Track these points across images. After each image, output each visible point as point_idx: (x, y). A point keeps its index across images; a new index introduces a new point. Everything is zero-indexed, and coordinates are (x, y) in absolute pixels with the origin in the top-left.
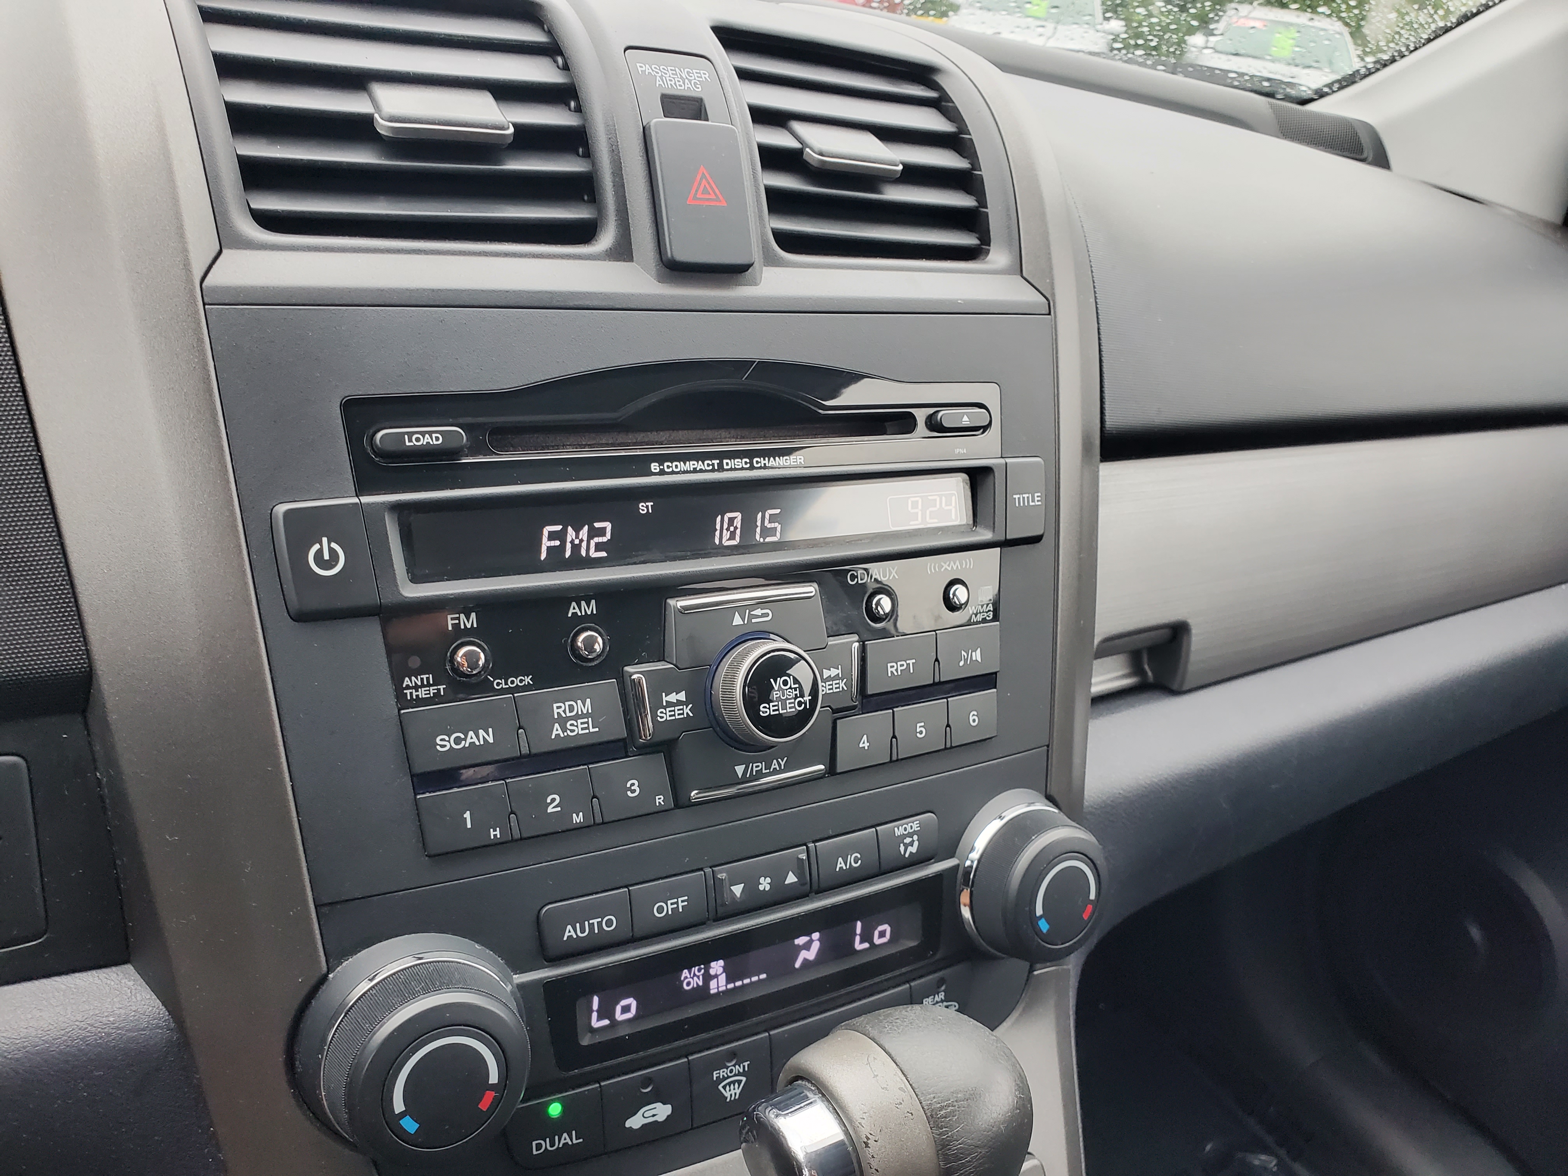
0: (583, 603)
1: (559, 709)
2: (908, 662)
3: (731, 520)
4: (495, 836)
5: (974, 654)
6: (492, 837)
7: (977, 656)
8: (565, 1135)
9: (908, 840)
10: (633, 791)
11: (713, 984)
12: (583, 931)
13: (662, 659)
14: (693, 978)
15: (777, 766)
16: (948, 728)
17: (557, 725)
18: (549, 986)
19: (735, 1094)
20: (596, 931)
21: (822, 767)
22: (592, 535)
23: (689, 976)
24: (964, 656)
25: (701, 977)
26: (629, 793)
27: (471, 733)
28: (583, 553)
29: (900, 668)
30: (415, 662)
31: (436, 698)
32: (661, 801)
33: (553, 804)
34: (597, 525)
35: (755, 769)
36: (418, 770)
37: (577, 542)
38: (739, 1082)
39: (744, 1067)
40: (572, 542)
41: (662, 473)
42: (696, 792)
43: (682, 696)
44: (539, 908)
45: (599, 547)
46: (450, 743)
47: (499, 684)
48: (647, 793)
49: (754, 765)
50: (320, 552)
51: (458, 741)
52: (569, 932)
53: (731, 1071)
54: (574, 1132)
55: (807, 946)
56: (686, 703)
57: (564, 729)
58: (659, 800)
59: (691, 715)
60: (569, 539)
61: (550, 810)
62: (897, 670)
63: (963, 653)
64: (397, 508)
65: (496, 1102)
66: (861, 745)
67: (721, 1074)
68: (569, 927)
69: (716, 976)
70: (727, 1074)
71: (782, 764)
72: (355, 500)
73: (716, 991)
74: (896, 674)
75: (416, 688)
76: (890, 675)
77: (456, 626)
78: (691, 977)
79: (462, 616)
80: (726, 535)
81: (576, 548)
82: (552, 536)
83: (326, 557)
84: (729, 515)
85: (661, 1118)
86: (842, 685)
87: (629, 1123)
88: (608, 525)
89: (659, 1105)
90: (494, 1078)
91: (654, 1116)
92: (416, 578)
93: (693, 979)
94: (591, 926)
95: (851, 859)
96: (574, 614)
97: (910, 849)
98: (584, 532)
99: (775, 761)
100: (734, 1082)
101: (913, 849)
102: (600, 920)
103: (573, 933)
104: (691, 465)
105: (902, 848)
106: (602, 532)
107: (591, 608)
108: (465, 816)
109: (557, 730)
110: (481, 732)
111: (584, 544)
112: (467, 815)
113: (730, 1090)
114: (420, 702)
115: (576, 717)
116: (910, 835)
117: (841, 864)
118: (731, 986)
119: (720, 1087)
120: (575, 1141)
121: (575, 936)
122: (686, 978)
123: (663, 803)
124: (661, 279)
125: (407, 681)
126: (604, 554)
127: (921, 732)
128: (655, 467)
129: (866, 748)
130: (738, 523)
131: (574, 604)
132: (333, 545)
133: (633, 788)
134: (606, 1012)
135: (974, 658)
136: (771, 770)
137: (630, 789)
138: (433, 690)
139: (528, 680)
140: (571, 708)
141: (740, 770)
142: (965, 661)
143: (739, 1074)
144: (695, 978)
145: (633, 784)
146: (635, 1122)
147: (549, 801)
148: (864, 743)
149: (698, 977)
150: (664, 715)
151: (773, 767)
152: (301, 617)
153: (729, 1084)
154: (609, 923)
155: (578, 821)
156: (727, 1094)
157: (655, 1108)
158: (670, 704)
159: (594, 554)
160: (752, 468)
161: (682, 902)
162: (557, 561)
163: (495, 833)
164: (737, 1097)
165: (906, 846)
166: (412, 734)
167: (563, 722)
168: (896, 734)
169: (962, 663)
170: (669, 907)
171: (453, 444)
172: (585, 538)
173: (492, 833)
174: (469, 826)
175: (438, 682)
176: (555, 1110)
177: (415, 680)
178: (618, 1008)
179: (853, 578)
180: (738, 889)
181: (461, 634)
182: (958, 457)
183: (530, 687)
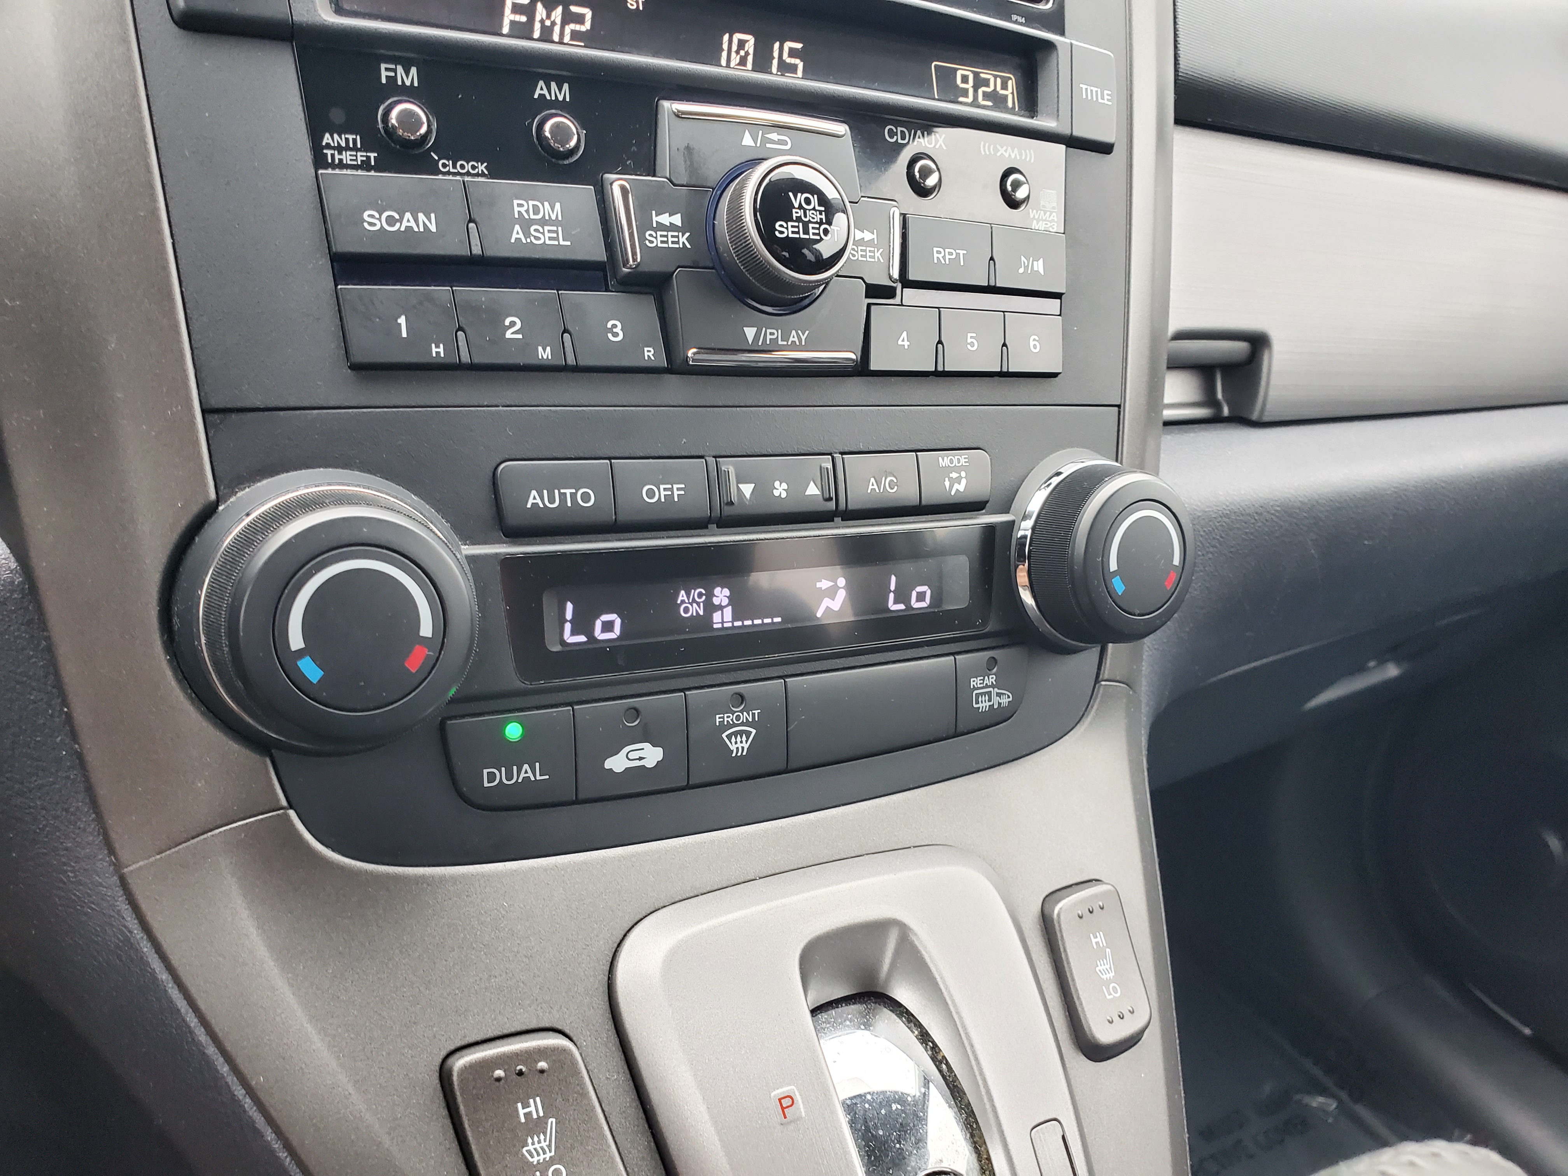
0: (553, 85)
1: (520, 207)
2: (957, 251)
3: (742, 44)
4: (438, 353)
5: (1035, 263)
6: (434, 355)
7: (1039, 266)
8: (526, 767)
9: (955, 473)
10: (616, 335)
11: (717, 617)
12: (552, 501)
13: (652, 173)
14: (691, 604)
15: (796, 339)
16: (1004, 348)
17: (517, 228)
18: (508, 562)
19: (743, 748)
20: (569, 504)
21: (852, 354)
22: (568, 18)
23: (687, 601)
24: (1024, 263)
25: (702, 604)
26: (610, 335)
27: (408, 215)
28: (556, 38)
29: (948, 257)
30: (337, 115)
31: (368, 164)
32: (650, 354)
33: (513, 329)
34: (574, 9)
35: (769, 337)
36: (339, 249)
37: (548, 23)
38: (748, 734)
39: (754, 714)
40: (542, 22)
42: (695, 350)
43: (677, 220)
44: (495, 465)
45: (575, 36)
46: (381, 222)
47: (446, 166)
48: (632, 342)
49: (769, 331)
51: (391, 221)
52: (533, 498)
53: (738, 718)
54: (537, 764)
55: (831, 593)
56: (682, 230)
57: (527, 234)
58: (649, 353)
59: (689, 246)
60: (538, 18)
61: (509, 336)
62: (944, 257)
63: (1023, 258)
65: (427, 668)
66: (900, 342)
67: (726, 719)
68: (534, 493)
69: (720, 608)
70: (732, 720)
71: (803, 338)
73: (720, 626)
74: (943, 262)
75: (340, 149)
76: (936, 261)
77: (392, 80)
78: (689, 603)
79: (400, 69)
80: (735, 62)
81: (547, 30)
82: (517, 9)
84: (737, 36)
85: (650, 763)
86: (877, 255)
87: (609, 763)
88: (587, 13)
89: (647, 746)
90: (426, 629)
91: (641, 759)
92: (341, 11)
93: (692, 606)
94: (563, 496)
95: (885, 482)
96: (542, 96)
97: (956, 488)
98: (557, 14)
99: (794, 332)
100: (741, 733)
101: (960, 489)
102: (574, 491)
103: (538, 501)
105: (947, 483)
106: (580, 19)
107: (564, 93)
108: (399, 321)
109: (517, 233)
110: (421, 216)
111: (557, 29)
112: (404, 323)
113: (736, 743)
114: (344, 169)
115: (543, 222)
117: (873, 485)
118: (738, 624)
119: (724, 736)
120: (538, 778)
121: (541, 506)
122: (683, 602)
123: (653, 358)
125: (327, 139)
127: (972, 344)
129: (906, 347)
130: (750, 46)
131: (541, 83)
133: (614, 330)
134: (582, 625)
135: (1035, 269)
136: (789, 343)
137: (610, 330)
138: (361, 156)
139: (482, 167)
140: (536, 210)
141: (750, 333)
142: (1026, 268)
143: (747, 723)
144: (695, 605)
145: (615, 326)
146: (617, 763)
147: (507, 323)
148: (903, 340)
149: (698, 604)
150: (655, 240)
151: (791, 339)
152: (188, 24)
153: (735, 734)
154: (586, 497)
155: (545, 357)
156: (733, 747)
157: (643, 749)
158: (661, 227)
159: (569, 42)
161: (677, 490)
163: (438, 350)
164: (744, 753)
165: (953, 482)
166: (333, 203)
167: (526, 225)
168: (943, 339)
169: (1021, 271)
170: (660, 491)
172: (558, 21)
173: (434, 350)
174: (404, 335)
175: (365, 148)
176: (513, 731)
177: (338, 140)
178: (598, 625)
179: (892, 134)
180: (747, 489)
181: (394, 89)
182: (1016, 22)
183: (483, 175)
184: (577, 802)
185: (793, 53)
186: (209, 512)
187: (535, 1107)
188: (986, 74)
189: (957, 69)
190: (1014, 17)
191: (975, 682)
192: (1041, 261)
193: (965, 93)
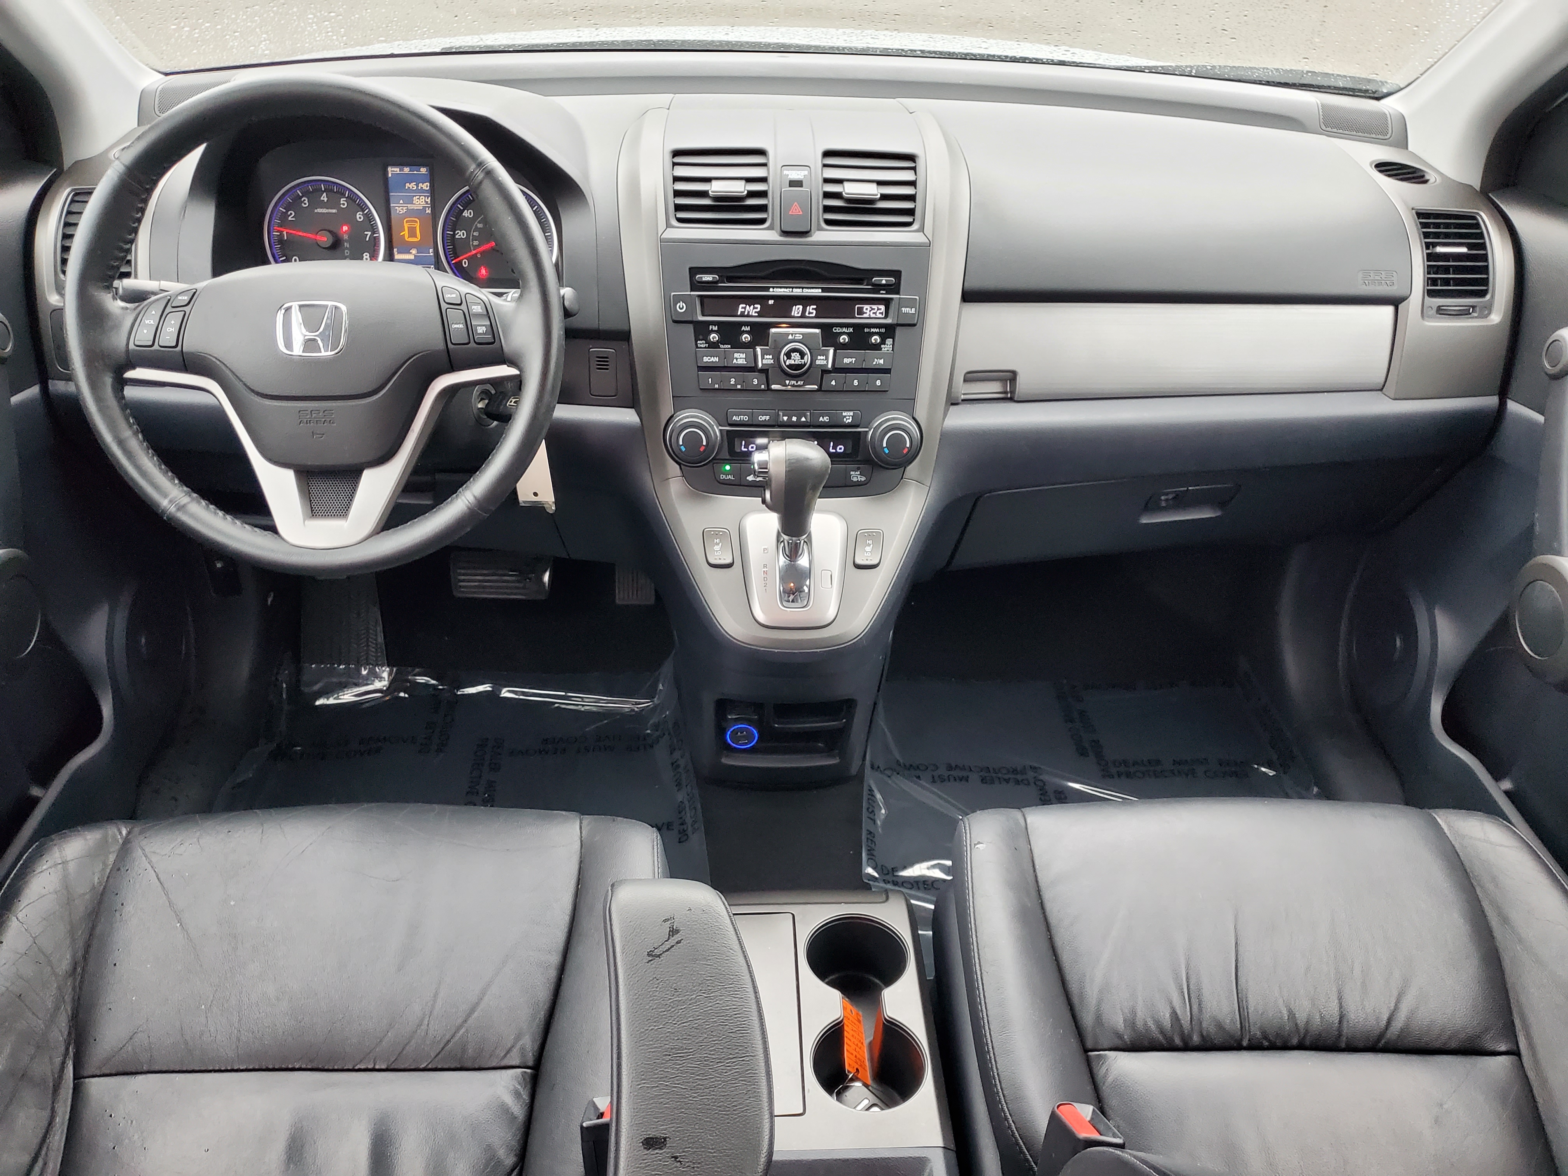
0: (746, 327)
1: (736, 355)
2: (852, 359)
3: (798, 308)
8: (730, 476)
9: (848, 417)
12: (738, 418)
13: (768, 346)
15: (800, 384)
16: (867, 384)
17: (735, 360)
18: (728, 431)
20: (742, 420)
21: (816, 387)
22: (754, 308)
24: (876, 360)
27: (713, 358)
28: (750, 314)
30: (701, 337)
31: (705, 348)
33: (733, 381)
34: (756, 306)
35: (792, 383)
36: (699, 365)
40: (748, 310)
41: (773, 291)
42: (774, 386)
43: (771, 357)
45: (755, 312)
46: (706, 359)
47: (721, 346)
48: (759, 384)
49: (793, 381)
50: (680, 306)
51: (709, 359)
54: (733, 476)
56: (772, 359)
57: (737, 361)
58: (763, 387)
59: (773, 362)
61: (732, 383)
64: (699, 296)
65: (704, 450)
71: (802, 383)
72: (689, 293)
74: (848, 362)
75: (700, 344)
76: (845, 362)
77: (712, 329)
79: (713, 326)
80: (796, 312)
81: (749, 312)
82: (742, 308)
83: (681, 307)
84: (798, 306)
86: (826, 362)
87: (748, 478)
88: (759, 306)
90: (704, 443)
92: (703, 315)
94: (740, 417)
95: (825, 418)
96: (743, 330)
97: (848, 421)
98: (751, 307)
99: (800, 382)
101: (850, 421)
102: (743, 416)
103: (735, 418)
104: (783, 290)
105: (845, 419)
106: (757, 308)
107: (748, 329)
109: (735, 361)
110: (716, 358)
111: (751, 311)
112: (710, 380)
114: (701, 348)
115: (741, 358)
116: (849, 416)
117: (821, 419)
120: (733, 479)
124: (781, 236)
125: (698, 342)
126: (757, 314)
127: (856, 383)
128: (771, 290)
129: (835, 384)
130: (801, 309)
131: (743, 327)
132: (684, 304)
134: (746, 446)
136: (798, 384)
137: (754, 382)
138: (704, 345)
139: (729, 346)
140: (739, 356)
142: (877, 363)
145: (755, 380)
147: (731, 380)
150: (765, 362)
152: (675, 322)
154: (746, 418)
155: (739, 387)
158: (767, 359)
159: (754, 314)
160: (803, 292)
161: (768, 418)
162: (743, 315)
163: (717, 386)
165: (847, 419)
166: (698, 355)
167: (737, 359)
168: (847, 382)
169: (874, 363)
170: (763, 418)
171: (715, 280)
172: (751, 309)
174: (710, 383)
175: (706, 343)
176: (728, 467)
177: (700, 342)
178: (750, 447)
179: (835, 330)
180: (785, 418)
181: (713, 331)
182: (882, 294)
183: (729, 348)
184: (740, 485)
185: (813, 309)
186: (672, 416)
187: (718, 541)
188: (874, 307)
189: (863, 307)
190: (881, 292)
191: (851, 473)
192: (882, 360)
193: (866, 313)
